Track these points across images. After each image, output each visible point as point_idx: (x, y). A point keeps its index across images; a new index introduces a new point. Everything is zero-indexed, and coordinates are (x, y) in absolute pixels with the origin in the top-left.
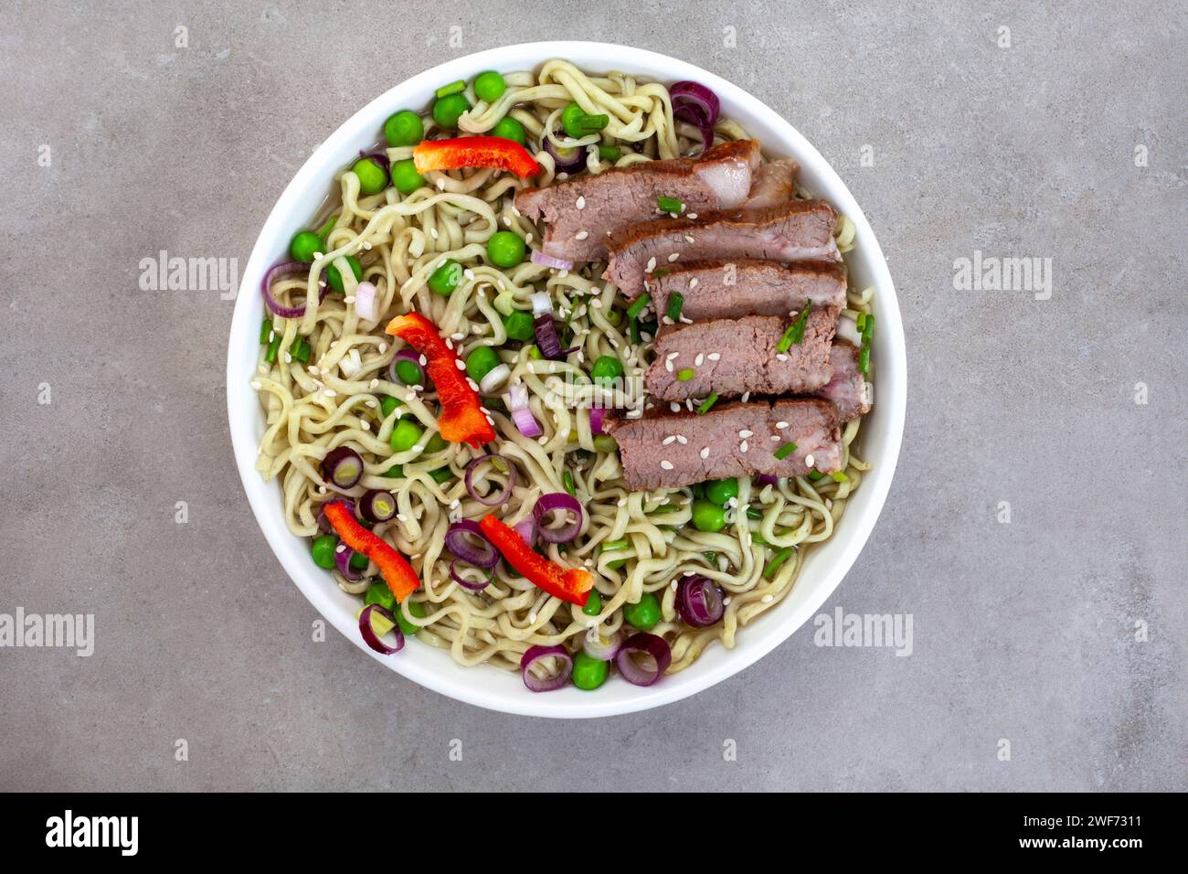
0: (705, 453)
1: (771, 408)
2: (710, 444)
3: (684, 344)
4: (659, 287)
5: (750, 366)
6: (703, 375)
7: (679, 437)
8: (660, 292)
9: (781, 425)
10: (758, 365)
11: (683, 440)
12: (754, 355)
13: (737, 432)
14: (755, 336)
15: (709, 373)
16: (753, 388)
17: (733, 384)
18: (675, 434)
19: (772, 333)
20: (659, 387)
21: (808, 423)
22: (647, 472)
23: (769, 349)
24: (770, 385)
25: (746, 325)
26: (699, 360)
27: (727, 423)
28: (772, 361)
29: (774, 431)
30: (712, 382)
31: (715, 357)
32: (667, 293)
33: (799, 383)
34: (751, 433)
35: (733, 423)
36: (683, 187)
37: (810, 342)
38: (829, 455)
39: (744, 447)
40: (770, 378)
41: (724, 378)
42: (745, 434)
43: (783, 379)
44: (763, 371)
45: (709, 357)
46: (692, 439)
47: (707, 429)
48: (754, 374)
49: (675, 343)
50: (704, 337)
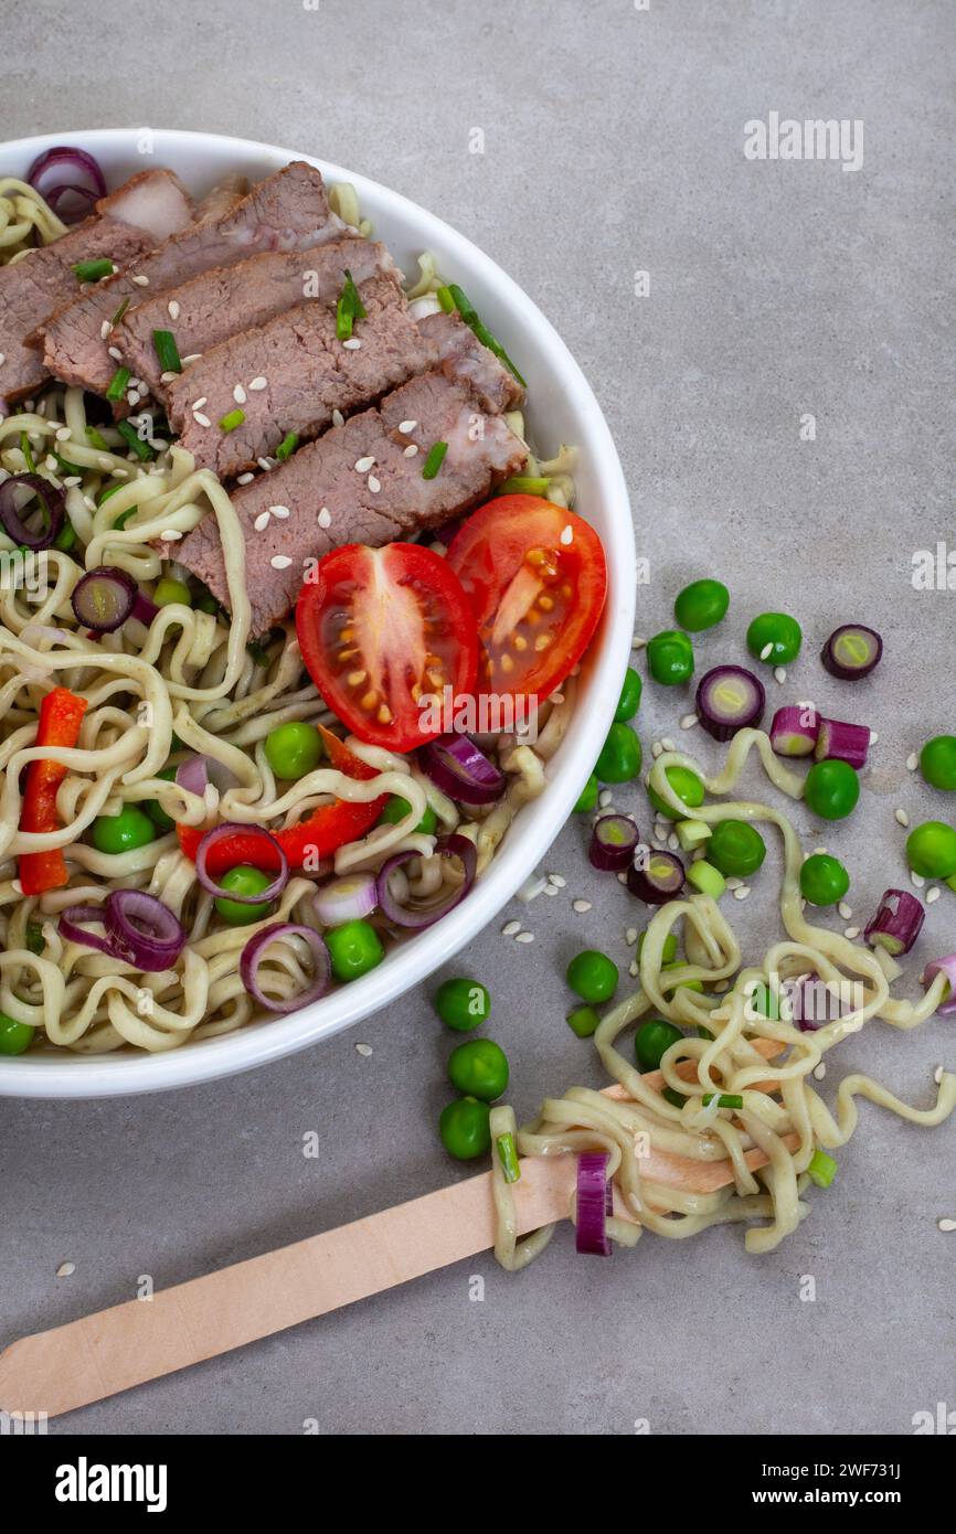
0: (325, 518)
1: (379, 412)
2: (323, 503)
3: (206, 384)
4: (129, 336)
5: (316, 377)
6: (258, 415)
7: (272, 509)
8: (136, 343)
9: (406, 427)
10: (326, 371)
11: (281, 511)
12: (313, 362)
13: (351, 469)
14: (300, 338)
15: (265, 409)
16: (339, 402)
17: (308, 411)
18: (265, 509)
19: (320, 325)
20: (206, 457)
21: (442, 407)
22: (260, 589)
23: (328, 344)
24: (359, 388)
25: (279, 331)
26: (239, 394)
27: (329, 461)
28: (342, 356)
29: (403, 441)
30: (277, 422)
31: (259, 383)
32: (147, 339)
33: (396, 368)
34: (371, 460)
35: (339, 458)
36: (99, 243)
37: (378, 316)
38: (497, 438)
39: (374, 485)
40: (353, 377)
41: (291, 409)
42: (363, 465)
43: (371, 371)
44: (338, 375)
45: (252, 386)
46: (294, 504)
47: (305, 482)
48: (328, 385)
49: (192, 387)
50: (229, 365)
